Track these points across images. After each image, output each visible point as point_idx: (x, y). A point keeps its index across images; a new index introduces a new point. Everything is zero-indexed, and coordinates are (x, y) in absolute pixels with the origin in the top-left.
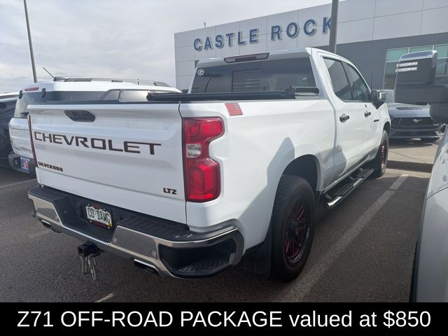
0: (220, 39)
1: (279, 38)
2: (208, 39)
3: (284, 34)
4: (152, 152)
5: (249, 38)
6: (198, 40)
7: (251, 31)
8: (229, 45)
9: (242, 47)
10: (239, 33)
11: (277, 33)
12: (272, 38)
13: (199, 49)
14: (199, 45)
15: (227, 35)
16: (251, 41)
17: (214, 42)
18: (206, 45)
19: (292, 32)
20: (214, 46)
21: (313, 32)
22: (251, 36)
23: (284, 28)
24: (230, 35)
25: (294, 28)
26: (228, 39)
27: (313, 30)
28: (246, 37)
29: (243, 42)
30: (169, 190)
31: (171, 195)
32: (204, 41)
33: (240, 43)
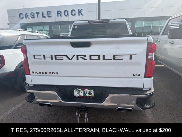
0: (33, 14)
1: (61, 16)
2: (26, 14)
3: (63, 14)
4: (131, 58)
5: (47, 15)
6: (21, 14)
7: (48, 12)
8: (38, 17)
9: (44, 18)
10: (42, 12)
11: (60, 14)
12: (58, 16)
13: (22, 18)
14: (21, 16)
15: (36, 13)
16: (48, 16)
17: (30, 15)
18: (26, 17)
19: (66, 14)
20: (30, 17)
21: (75, 15)
22: (48, 14)
23: (63, 12)
24: (38, 13)
25: (67, 12)
26: (37, 14)
27: (75, 14)
28: (45, 14)
29: (45, 17)
30: (136, 74)
31: (137, 76)
32: (25, 14)
33: (43, 17)
